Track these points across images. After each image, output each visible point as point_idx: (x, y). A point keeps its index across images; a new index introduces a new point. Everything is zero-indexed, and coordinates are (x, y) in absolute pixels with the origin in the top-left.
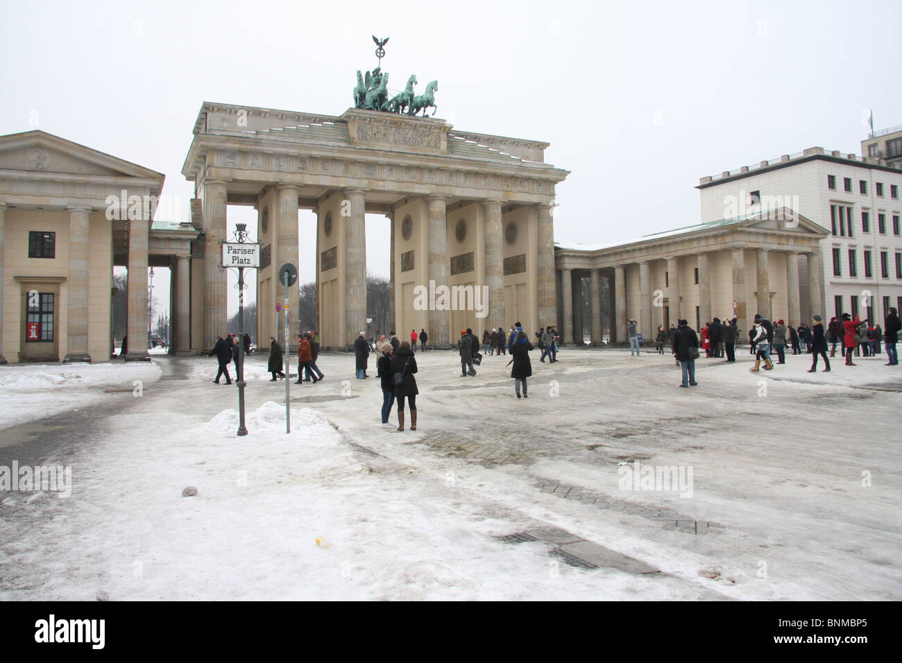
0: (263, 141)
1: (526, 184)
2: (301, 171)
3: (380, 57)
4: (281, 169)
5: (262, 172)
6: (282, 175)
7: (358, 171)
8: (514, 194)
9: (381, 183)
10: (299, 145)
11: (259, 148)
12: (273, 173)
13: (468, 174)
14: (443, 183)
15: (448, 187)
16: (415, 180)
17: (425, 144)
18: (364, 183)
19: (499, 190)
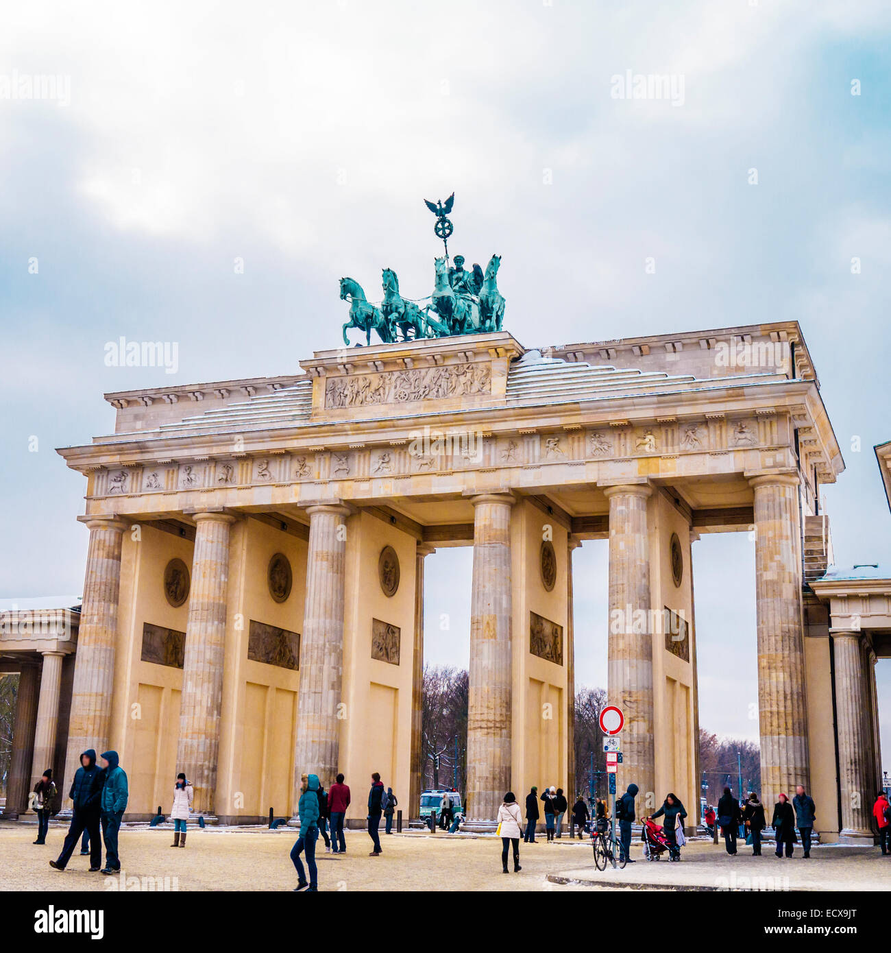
0: (148, 444)
1: (702, 432)
2: (223, 485)
3: (445, 237)
4: (190, 487)
5: (161, 497)
6: (192, 496)
7: (320, 469)
8: (669, 463)
9: (364, 486)
10: (207, 439)
11: (147, 456)
12: (178, 496)
13: (544, 434)
14: (493, 465)
15: (502, 473)
16: (432, 470)
17: (459, 390)
18: (333, 492)
19: (629, 460)
